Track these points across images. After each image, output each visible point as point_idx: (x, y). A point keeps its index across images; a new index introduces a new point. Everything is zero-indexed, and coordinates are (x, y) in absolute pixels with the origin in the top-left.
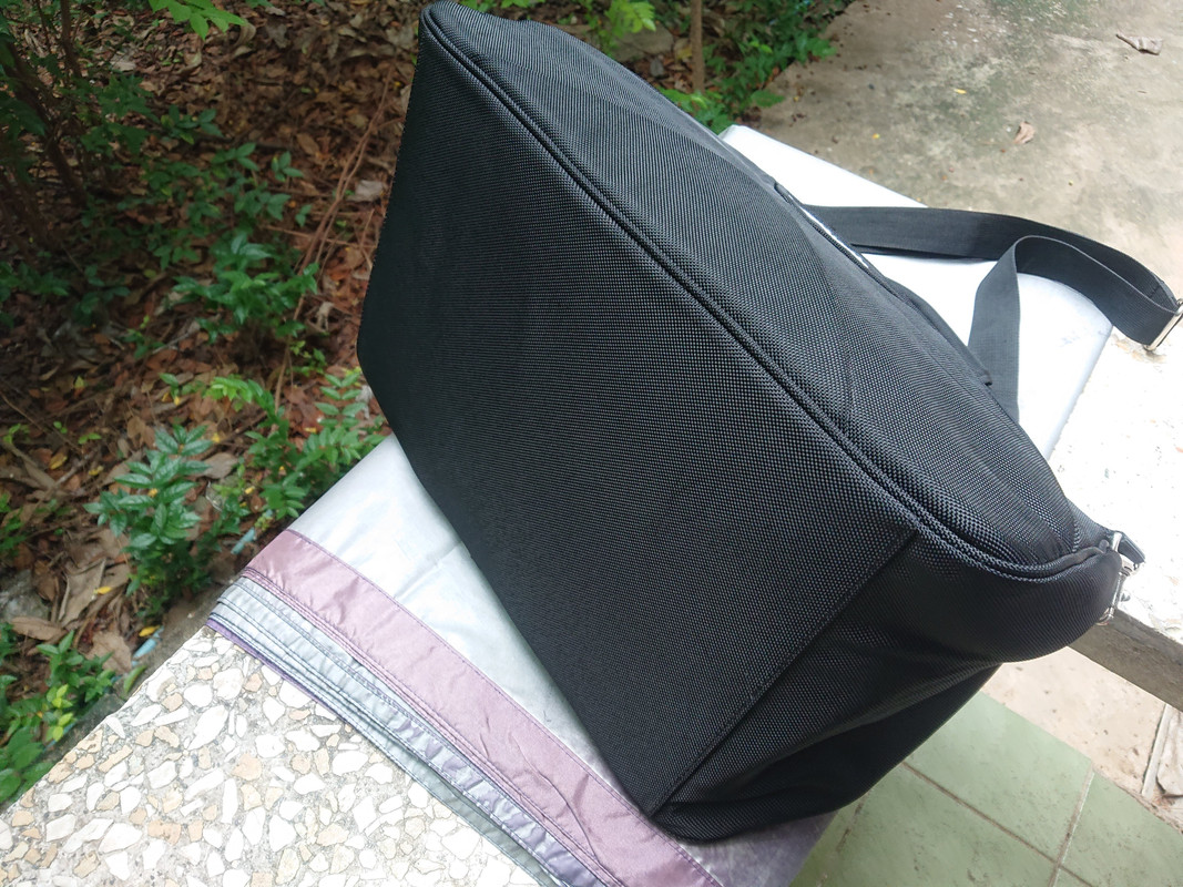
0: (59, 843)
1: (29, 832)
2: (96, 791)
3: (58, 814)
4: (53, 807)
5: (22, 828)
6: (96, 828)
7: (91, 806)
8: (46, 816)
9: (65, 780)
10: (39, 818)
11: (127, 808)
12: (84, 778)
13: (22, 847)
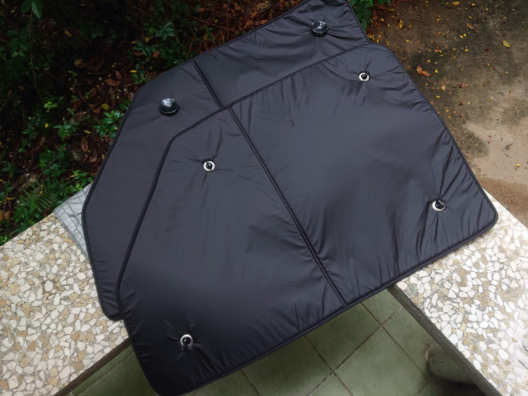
0: (43, 237)
1: (36, 233)
2: (53, 227)
3: (44, 230)
4: (43, 228)
5: (35, 231)
6: (52, 236)
7: (52, 230)
8: (41, 230)
9: (46, 222)
10: (39, 230)
11: (60, 233)
12: (51, 223)
13: (34, 236)
